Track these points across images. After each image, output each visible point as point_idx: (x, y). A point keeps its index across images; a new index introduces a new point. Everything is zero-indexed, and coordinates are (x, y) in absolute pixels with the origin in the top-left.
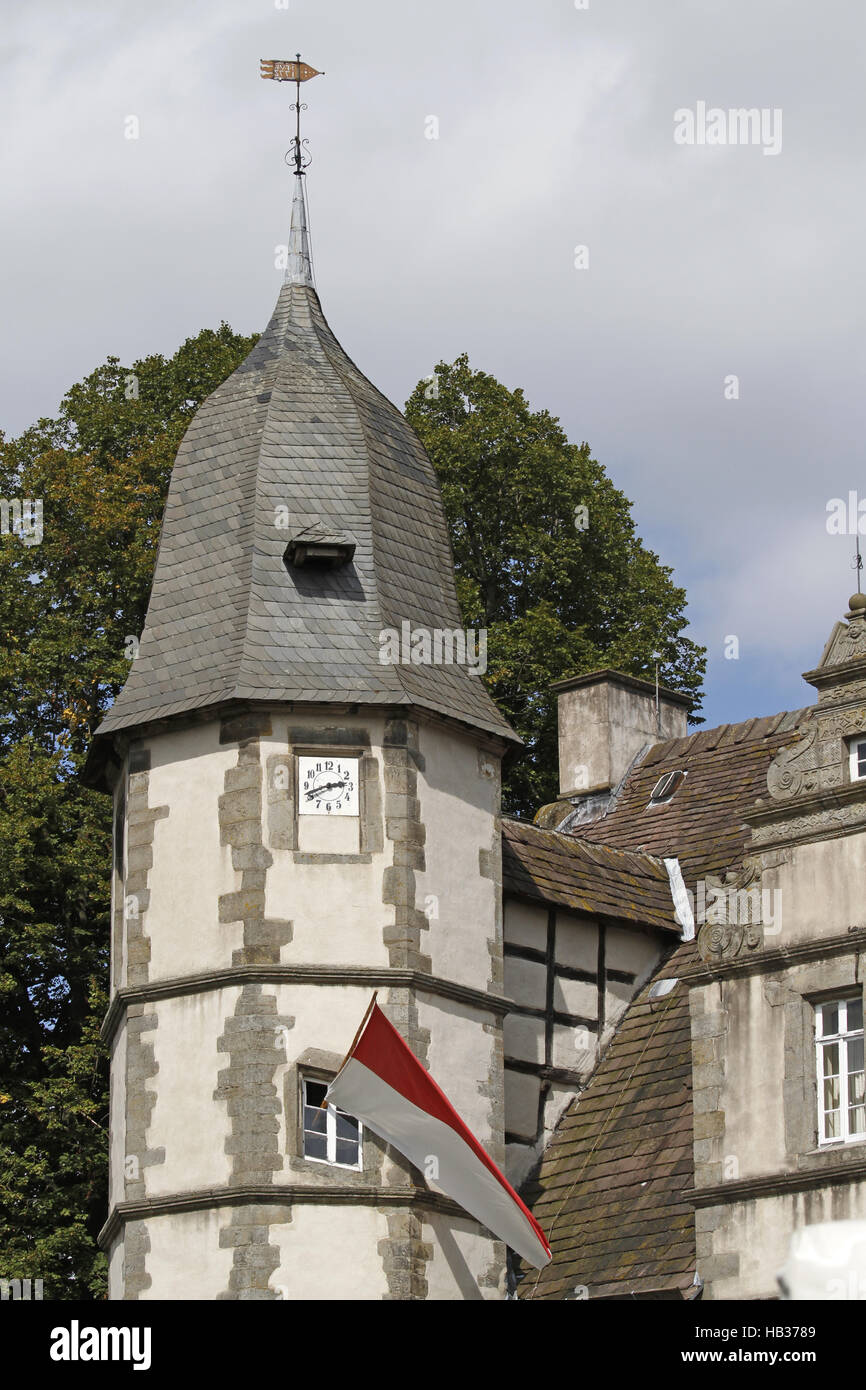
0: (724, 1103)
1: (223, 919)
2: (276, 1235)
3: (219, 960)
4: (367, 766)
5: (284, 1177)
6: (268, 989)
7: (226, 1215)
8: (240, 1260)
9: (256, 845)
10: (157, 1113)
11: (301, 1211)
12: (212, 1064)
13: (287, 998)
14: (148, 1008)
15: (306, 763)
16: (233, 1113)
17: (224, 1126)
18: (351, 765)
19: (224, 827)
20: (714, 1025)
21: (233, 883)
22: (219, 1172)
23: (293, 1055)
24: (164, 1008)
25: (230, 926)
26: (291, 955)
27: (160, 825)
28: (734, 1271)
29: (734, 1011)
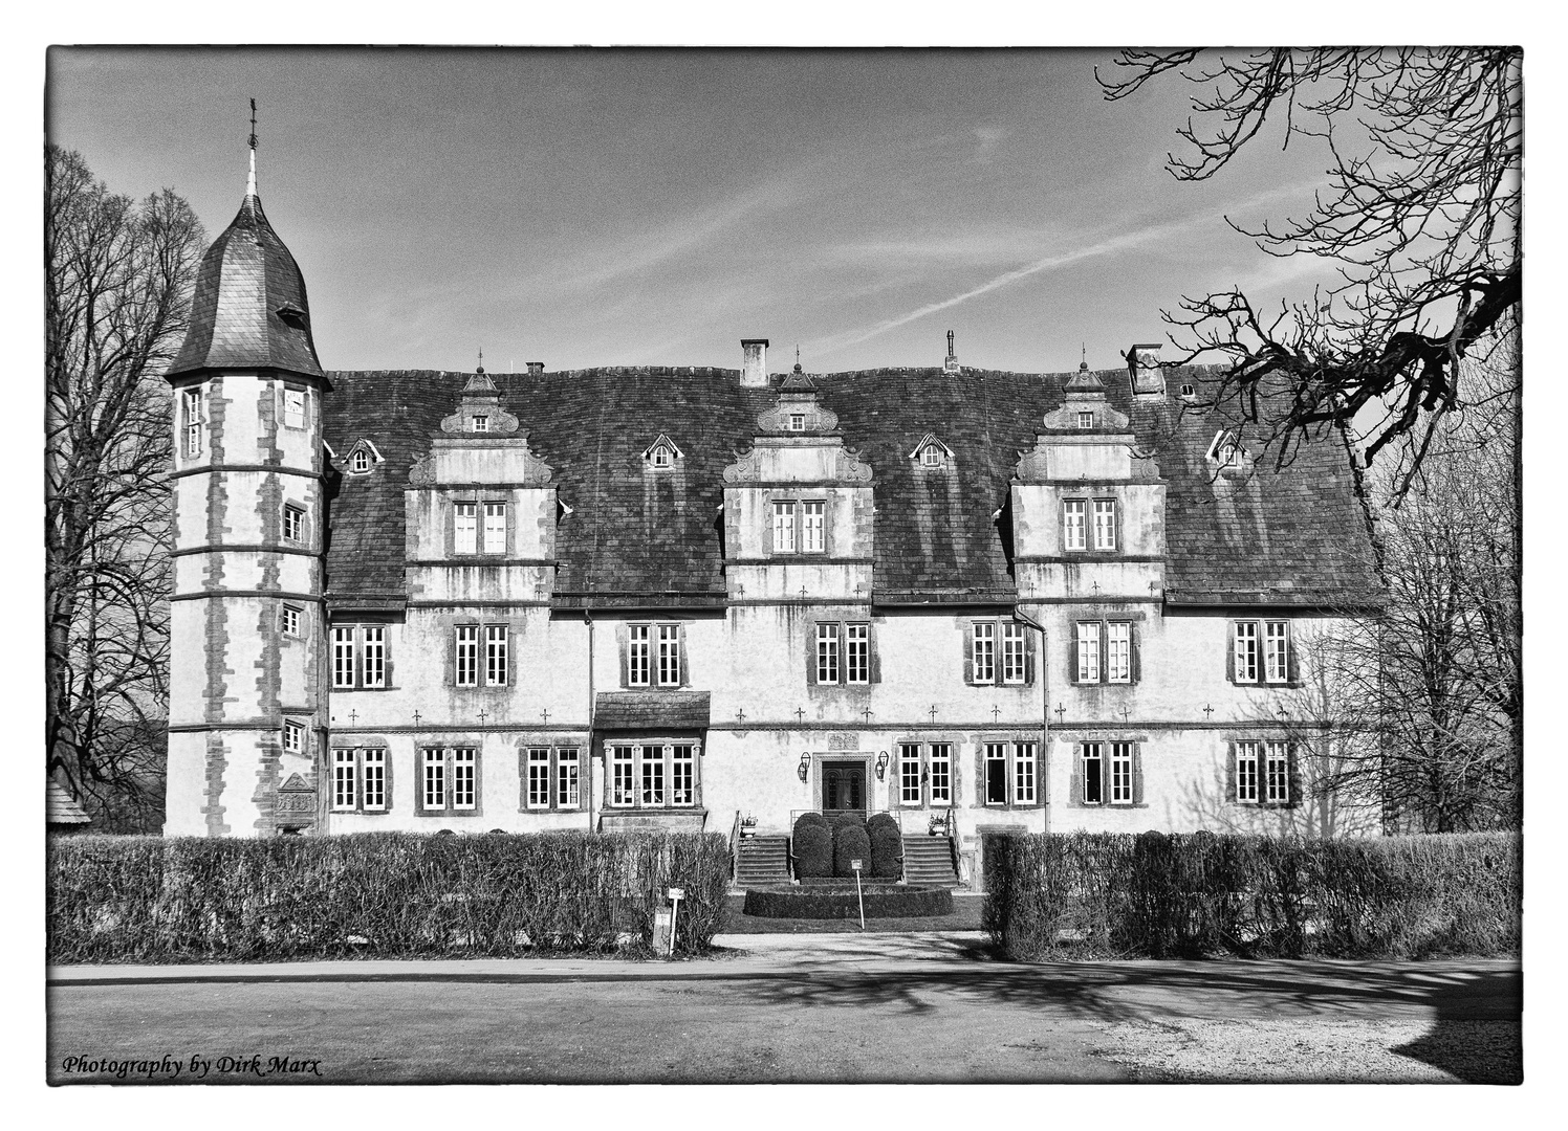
0: (419, 533)
1: (259, 446)
2: (279, 565)
3: (259, 462)
4: (306, 395)
5: (282, 544)
6: (277, 475)
7: (261, 555)
8: (267, 572)
9: (274, 421)
10: (228, 513)
11: (287, 556)
12: (254, 500)
13: (284, 479)
14: (223, 474)
15: (288, 392)
16: (264, 518)
17: (261, 523)
18: (301, 395)
19: (260, 411)
20: (416, 505)
21: (264, 434)
22: (258, 539)
23: (285, 499)
24: (231, 475)
25: (262, 450)
26: (284, 463)
27: (228, 406)
28: (422, 591)
29: (426, 503)
